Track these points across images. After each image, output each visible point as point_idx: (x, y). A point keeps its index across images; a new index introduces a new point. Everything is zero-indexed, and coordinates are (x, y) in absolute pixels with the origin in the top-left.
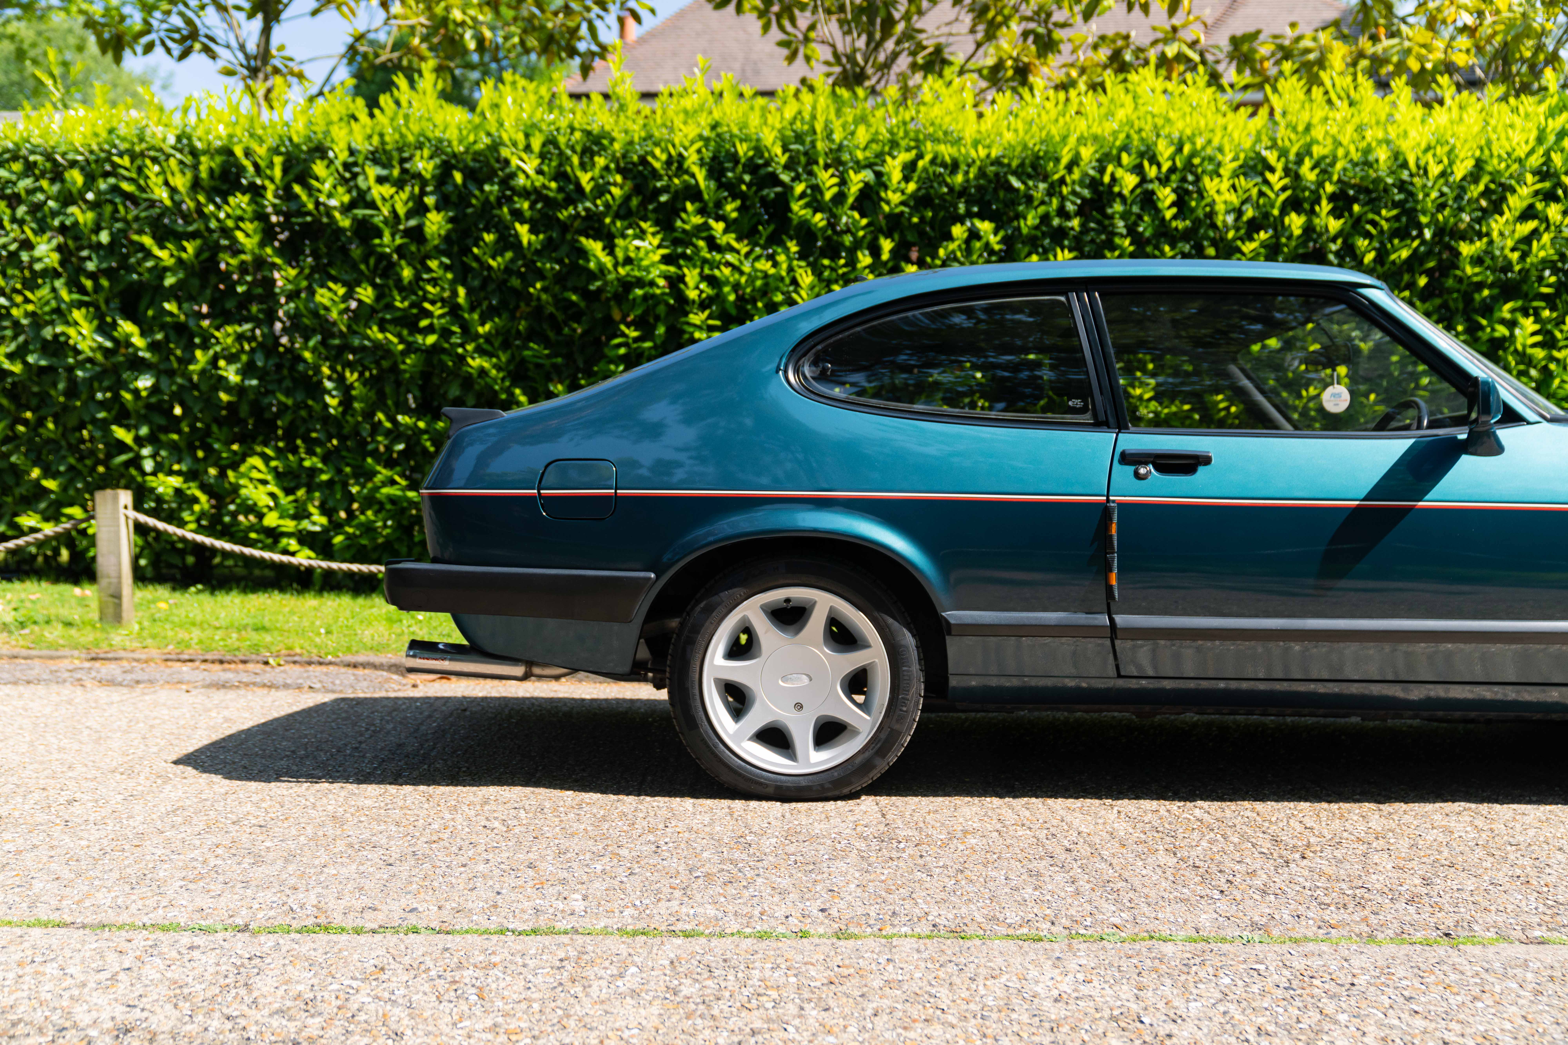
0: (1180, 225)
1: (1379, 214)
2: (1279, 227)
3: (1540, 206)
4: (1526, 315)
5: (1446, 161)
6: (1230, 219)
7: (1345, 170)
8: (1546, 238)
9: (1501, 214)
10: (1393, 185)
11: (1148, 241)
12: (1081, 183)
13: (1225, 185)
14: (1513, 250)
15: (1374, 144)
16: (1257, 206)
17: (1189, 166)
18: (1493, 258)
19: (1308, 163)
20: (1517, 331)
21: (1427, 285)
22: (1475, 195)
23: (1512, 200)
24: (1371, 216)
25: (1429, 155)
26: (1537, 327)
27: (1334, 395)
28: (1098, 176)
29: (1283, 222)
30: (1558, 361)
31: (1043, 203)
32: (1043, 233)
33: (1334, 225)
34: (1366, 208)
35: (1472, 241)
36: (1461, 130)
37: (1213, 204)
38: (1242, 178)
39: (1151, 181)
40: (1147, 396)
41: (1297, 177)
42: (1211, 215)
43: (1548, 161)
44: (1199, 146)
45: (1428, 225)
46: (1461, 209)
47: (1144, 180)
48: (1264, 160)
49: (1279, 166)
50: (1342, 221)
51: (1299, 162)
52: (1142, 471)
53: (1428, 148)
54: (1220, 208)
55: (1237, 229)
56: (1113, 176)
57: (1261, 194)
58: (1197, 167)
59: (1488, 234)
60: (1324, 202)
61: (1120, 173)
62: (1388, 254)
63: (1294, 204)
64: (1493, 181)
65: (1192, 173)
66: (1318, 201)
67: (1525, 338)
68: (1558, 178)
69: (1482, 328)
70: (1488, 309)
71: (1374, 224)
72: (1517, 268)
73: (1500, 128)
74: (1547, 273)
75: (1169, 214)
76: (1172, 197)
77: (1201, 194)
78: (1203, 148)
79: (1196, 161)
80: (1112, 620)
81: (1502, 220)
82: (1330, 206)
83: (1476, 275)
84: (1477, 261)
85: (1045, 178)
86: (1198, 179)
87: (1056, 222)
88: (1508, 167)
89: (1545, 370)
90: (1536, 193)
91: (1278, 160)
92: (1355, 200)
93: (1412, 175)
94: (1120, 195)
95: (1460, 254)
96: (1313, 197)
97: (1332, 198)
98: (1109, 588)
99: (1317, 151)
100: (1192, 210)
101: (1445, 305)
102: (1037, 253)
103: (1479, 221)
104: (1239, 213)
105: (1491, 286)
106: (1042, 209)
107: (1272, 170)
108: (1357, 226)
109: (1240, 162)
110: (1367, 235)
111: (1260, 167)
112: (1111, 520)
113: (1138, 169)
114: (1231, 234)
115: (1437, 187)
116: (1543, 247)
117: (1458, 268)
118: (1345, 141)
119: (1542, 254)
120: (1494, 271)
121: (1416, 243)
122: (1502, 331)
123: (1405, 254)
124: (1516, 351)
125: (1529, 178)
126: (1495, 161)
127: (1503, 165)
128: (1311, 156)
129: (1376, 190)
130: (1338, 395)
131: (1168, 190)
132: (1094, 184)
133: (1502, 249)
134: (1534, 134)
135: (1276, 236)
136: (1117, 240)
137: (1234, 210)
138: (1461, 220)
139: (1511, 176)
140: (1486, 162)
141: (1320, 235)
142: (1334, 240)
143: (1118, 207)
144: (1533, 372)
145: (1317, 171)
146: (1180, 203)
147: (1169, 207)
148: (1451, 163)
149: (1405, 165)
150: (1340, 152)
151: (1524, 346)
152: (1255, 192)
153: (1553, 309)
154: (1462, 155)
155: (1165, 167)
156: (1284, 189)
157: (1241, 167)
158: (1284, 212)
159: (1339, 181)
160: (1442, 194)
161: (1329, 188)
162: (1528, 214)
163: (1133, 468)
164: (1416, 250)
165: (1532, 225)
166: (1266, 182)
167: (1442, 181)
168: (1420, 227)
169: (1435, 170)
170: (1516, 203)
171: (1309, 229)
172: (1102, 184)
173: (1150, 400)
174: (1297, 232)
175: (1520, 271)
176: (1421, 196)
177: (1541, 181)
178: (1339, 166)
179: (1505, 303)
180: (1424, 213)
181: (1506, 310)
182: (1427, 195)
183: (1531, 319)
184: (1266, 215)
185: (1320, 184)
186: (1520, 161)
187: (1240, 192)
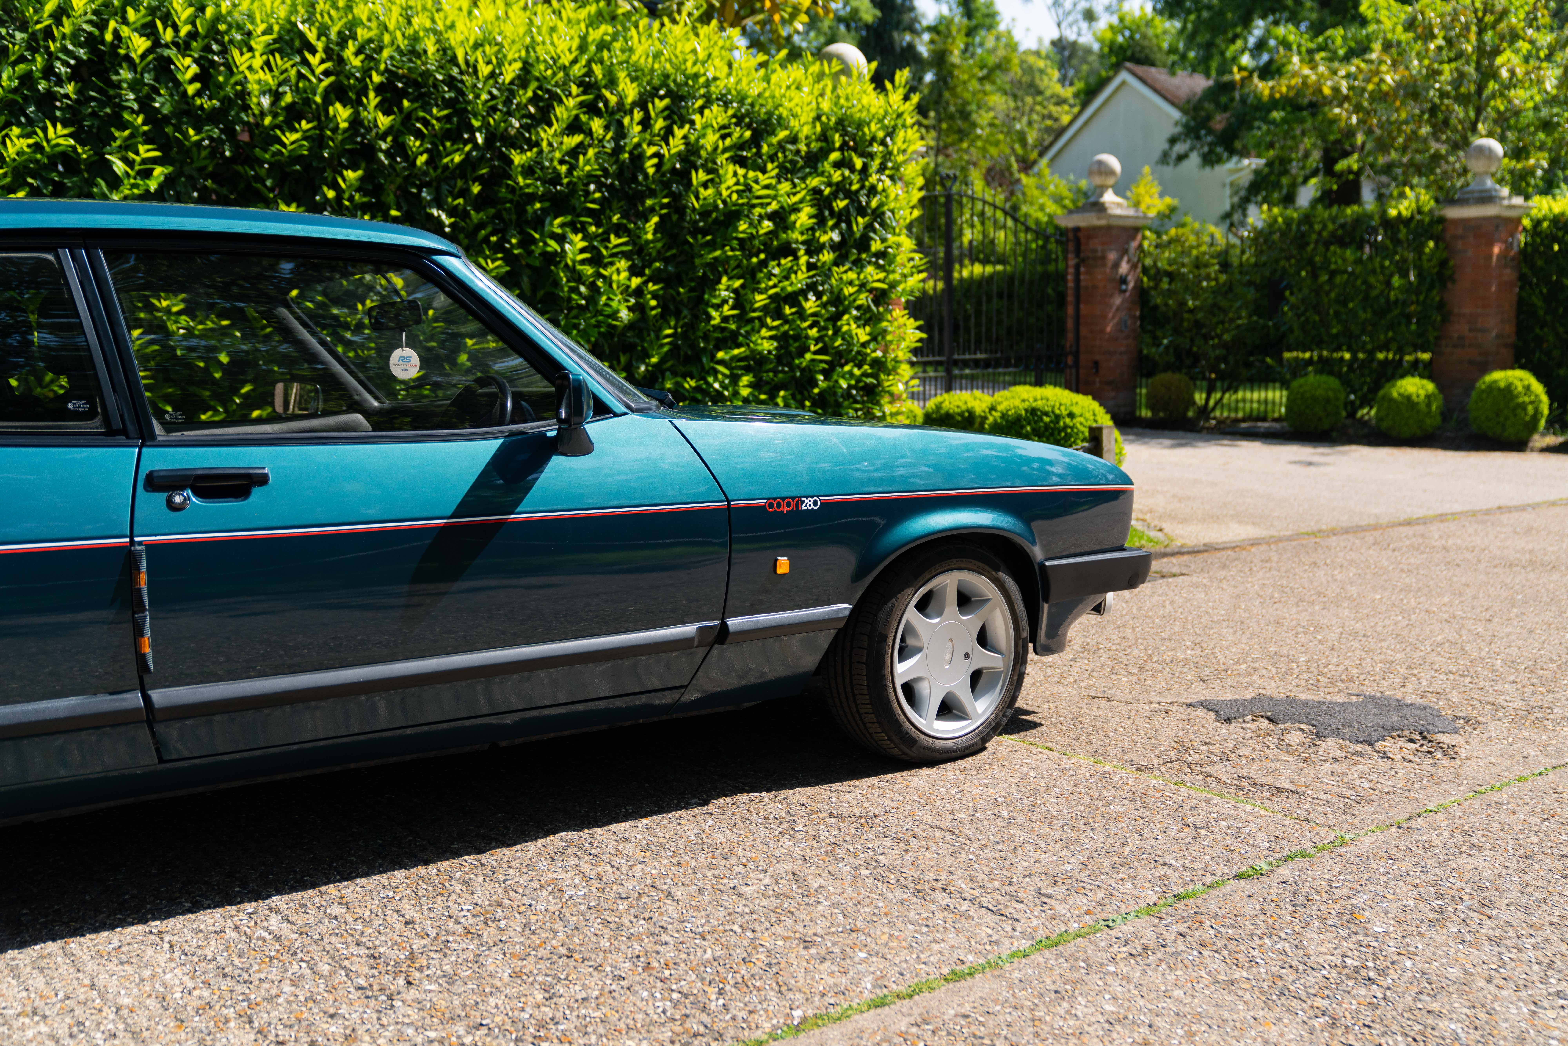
0: (206, 103)
1: (430, 113)
2: (322, 118)
3: (584, 118)
4: (576, 231)
5: (494, 61)
6: (266, 101)
7: (392, 58)
8: (591, 152)
9: (550, 125)
10: (443, 81)
11: (166, 119)
12: (74, 36)
13: (258, 62)
14: (562, 162)
15: (421, 34)
16: (296, 90)
17: (213, 32)
18: (543, 168)
19: (352, 47)
20: (567, 246)
21: (480, 193)
22: (524, 101)
23: (559, 110)
24: (421, 114)
25: (479, 53)
26: (584, 244)
27: (402, 359)
28: (96, 32)
29: (327, 111)
30: (604, 277)
31: (22, 59)
32: (25, 98)
33: (384, 121)
34: (416, 105)
35: (523, 151)
36: (508, 28)
37: (243, 82)
38: (277, 56)
39: (167, 46)
40: (175, 309)
41: (341, 61)
42: (244, 94)
43: (590, 73)
44: (224, 10)
45: (479, 129)
46: (509, 114)
47: (157, 43)
48: (302, 35)
49: (320, 46)
50: (392, 117)
51: (343, 41)
52: (178, 499)
53: (477, 46)
54: (253, 87)
55: (275, 116)
56: (116, 33)
57: (300, 76)
58: (222, 34)
59: (537, 144)
60: (372, 94)
61: (125, 31)
62: (441, 157)
63: (337, 93)
64: (540, 88)
65: (217, 42)
66: (364, 92)
67: (574, 255)
68: (599, 89)
69: (534, 241)
70: (539, 222)
71: (426, 123)
72: (565, 181)
73: (544, 30)
74: (592, 187)
75: (191, 89)
76: (194, 69)
77: (230, 69)
78: (229, 13)
79: (222, 27)
80: (146, 698)
81: (551, 131)
82: (378, 99)
83: (528, 186)
84: (528, 171)
85: (23, 26)
86: (224, 52)
87: (42, 86)
88: (554, 74)
89: (593, 287)
90: (581, 105)
91: (318, 39)
92: (403, 94)
93: (461, 73)
94: (128, 58)
95: (512, 162)
96: (359, 86)
97: (380, 89)
98: (141, 658)
99: (362, 34)
100: (220, 86)
101: (498, 216)
102: (19, 124)
103: (527, 128)
104: (277, 96)
105: (541, 199)
106: (21, 68)
107: (313, 51)
108: (406, 124)
109: (275, 36)
110: (419, 135)
111: (297, 43)
112: (138, 569)
113: (148, 30)
114: (268, 121)
115: (487, 88)
116: (587, 162)
117: (510, 177)
118: (391, 26)
119: (588, 168)
120: (544, 183)
121: (468, 148)
122: (553, 245)
123: (457, 158)
124: (567, 265)
125: (574, 89)
126: (542, 67)
127: (549, 72)
128: (355, 38)
129: (425, 85)
130: (407, 359)
131: (188, 61)
132: (92, 42)
133: (552, 160)
134: (576, 43)
135: (320, 127)
136: (127, 116)
137: (270, 91)
138: (511, 125)
139: (557, 85)
140: (532, 65)
141: (369, 130)
142: (383, 138)
143: (126, 74)
144: (583, 289)
145: (362, 57)
146: (204, 77)
147: (192, 81)
148: (500, 64)
149: (454, 61)
150: (387, 38)
151: (574, 262)
152: (293, 72)
153: (598, 225)
154: (510, 57)
155: (184, 30)
156: (327, 73)
157: (275, 41)
158: (327, 100)
159: (387, 70)
160: (493, 97)
161: (377, 78)
162: (574, 127)
163: (164, 496)
164: (468, 154)
165: (578, 138)
166: (305, 62)
167: (491, 82)
168: (472, 130)
169: (485, 70)
170: (562, 113)
171: (356, 122)
172: (103, 41)
173: (179, 313)
174: (344, 125)
175: (568, 184)
176: (471, 96)
177: (584, 93)
178: (386, 53)
179: (556, 218)
180: (475, 116)
181: (557, 224)
182: (477, 96)
183: (580, 236)
184: (308, 102)
185: (367, 73)
186: (564, 68)
187: (276, 73)
